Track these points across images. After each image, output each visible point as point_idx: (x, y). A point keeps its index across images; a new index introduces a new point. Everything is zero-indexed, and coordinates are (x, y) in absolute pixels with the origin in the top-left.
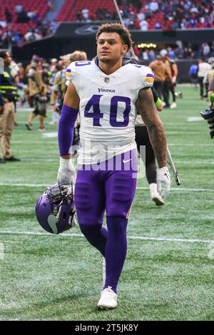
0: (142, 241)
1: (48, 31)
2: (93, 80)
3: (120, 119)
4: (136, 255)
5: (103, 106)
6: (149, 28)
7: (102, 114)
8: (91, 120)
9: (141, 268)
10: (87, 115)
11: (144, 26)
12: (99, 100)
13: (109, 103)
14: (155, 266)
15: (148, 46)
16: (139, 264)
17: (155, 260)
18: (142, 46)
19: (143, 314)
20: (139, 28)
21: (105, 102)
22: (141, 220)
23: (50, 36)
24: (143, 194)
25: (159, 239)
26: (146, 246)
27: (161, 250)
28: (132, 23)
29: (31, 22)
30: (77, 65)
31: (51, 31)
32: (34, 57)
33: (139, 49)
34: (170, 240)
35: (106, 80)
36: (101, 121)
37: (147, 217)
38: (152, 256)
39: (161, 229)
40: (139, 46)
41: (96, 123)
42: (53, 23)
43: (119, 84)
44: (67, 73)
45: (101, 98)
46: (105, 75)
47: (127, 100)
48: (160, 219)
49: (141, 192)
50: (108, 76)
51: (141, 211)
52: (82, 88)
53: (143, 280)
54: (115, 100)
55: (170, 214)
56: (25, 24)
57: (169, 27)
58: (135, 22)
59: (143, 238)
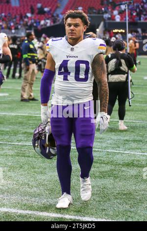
0: (115, 153)
1: (57, 21)
2: (63, 50)
3: (82, 76)
4: (111, 162)
5: (70, 68)
6: (121, 20)
7: (70, 73)
8: (62, 76)
9: (115, 170)
10: (60, 74)
11: (118, 19)
12: (67, 64)
13: (74, 65)
14: (123, 169)
15: (120, 31)
16: (113, 167)
17: (123, 165)
18: (116, 31)
19: (116, 198)
20: (114, 20)
21: (71, 65)
22: (114, 140)
23: (58, 23)
24: (115, 124)
25: (126, 152)
26: (118, 156)
27: (127, 159)
28: (110, 16)
29: (46, 14)
30: (53, 40)
31: (59, 21)
32: (44, 35)
33: (113, 33)
34: (133, 153)
35: (72, 49)
36: (69, 77)
37: (119, 138)
38: (121, 163)
39: (127, 146)
40: (114, 31)
41: (65, 79)
42: (60, 16)
43: (80, 52)
44: (47, 46)
45: (69, 62)
46: (71, 46)
47: (86, 63)
48: (127, 140)
49: (114, 122)
50: (73, 47)
51: (115, 135)
52: (56, 56)
53: (116, 178)
54: (78, 63)
55: (133, 137)
56: (43, 16)
57: (133, 20)
58: (111, 16)
59: (115, 151)
